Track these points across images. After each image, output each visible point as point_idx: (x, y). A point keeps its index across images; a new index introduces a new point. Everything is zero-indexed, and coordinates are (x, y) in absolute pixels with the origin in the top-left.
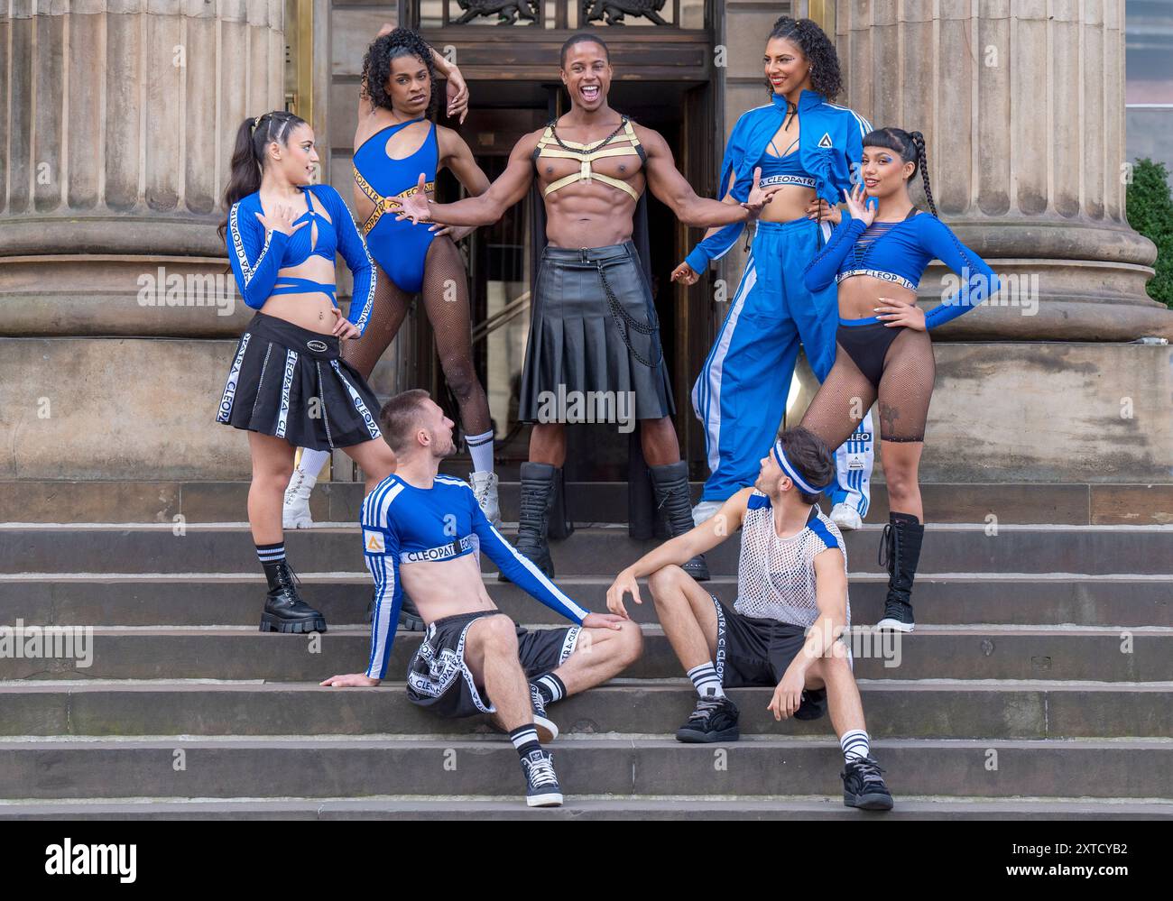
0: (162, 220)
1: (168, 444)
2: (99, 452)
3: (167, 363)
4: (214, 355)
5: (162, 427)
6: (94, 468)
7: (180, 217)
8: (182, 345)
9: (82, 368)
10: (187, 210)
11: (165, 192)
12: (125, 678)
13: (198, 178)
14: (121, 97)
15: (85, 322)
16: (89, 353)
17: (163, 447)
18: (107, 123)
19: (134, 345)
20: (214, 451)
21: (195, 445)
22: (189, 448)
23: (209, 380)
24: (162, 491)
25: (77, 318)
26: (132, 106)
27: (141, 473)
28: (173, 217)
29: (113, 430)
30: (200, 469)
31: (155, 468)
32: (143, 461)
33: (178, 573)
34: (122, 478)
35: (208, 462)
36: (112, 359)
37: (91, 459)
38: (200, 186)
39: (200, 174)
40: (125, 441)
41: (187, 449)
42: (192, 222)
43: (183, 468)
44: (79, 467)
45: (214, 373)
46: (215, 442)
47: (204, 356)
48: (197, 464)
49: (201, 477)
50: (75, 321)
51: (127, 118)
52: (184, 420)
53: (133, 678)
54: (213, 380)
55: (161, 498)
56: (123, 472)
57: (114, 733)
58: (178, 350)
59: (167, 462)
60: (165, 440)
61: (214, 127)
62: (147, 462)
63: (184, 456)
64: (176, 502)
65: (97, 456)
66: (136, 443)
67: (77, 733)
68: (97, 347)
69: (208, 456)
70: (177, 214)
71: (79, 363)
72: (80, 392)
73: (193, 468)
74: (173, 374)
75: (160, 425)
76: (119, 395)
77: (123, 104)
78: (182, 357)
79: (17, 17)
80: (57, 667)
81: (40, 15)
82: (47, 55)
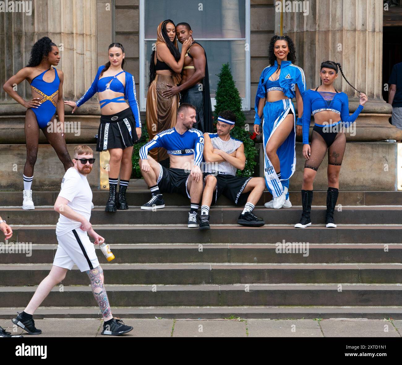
3: (357, 151)
4: (372, 148)
5: (355, 173)
7: (356, 100)
8: (362, 144)
11: (350, 91)
12: (370, 263)
13: (360, 85)
14: (335, 59)
17: (355, 179)
20: (373, 180)
21: (366, 178)
22: (364, 179)
23: (371, 156)
24: (359, 195)
27: (348, 188)
28: (354, 100)
30: (368, 186)
31: (353, 186)
32: (349, 184)
33: (372, 224)
34: (341, 190)
35: (371, 184)
38: (360, 88)
39: (361, 84)
40: (343, 177)
43: (362, 186)
45: (372, 154)
46: (373, 178)
47: (369, 148)
48: (367, 185)
49: (368, 189)
52: (363, 170)
53: (372, 263)
54: (372, 156)
55: (358, 197)
57: (375, 283)
58: (360, 146)
59: (357, 184)
60: (356, 177)
61: (366, 68)
62: (350, 184)
63: (363, 182)
64: (363, 198)
66: (346, 178)
67: (363, 283)
69: (371, 182)
73: (366, 186)
74: (359, 154)
75: (354, 172)
78: (362, 149)
79: (298, 31)
80: (347, 259)
81: (307, 31)
82: (310, 45)
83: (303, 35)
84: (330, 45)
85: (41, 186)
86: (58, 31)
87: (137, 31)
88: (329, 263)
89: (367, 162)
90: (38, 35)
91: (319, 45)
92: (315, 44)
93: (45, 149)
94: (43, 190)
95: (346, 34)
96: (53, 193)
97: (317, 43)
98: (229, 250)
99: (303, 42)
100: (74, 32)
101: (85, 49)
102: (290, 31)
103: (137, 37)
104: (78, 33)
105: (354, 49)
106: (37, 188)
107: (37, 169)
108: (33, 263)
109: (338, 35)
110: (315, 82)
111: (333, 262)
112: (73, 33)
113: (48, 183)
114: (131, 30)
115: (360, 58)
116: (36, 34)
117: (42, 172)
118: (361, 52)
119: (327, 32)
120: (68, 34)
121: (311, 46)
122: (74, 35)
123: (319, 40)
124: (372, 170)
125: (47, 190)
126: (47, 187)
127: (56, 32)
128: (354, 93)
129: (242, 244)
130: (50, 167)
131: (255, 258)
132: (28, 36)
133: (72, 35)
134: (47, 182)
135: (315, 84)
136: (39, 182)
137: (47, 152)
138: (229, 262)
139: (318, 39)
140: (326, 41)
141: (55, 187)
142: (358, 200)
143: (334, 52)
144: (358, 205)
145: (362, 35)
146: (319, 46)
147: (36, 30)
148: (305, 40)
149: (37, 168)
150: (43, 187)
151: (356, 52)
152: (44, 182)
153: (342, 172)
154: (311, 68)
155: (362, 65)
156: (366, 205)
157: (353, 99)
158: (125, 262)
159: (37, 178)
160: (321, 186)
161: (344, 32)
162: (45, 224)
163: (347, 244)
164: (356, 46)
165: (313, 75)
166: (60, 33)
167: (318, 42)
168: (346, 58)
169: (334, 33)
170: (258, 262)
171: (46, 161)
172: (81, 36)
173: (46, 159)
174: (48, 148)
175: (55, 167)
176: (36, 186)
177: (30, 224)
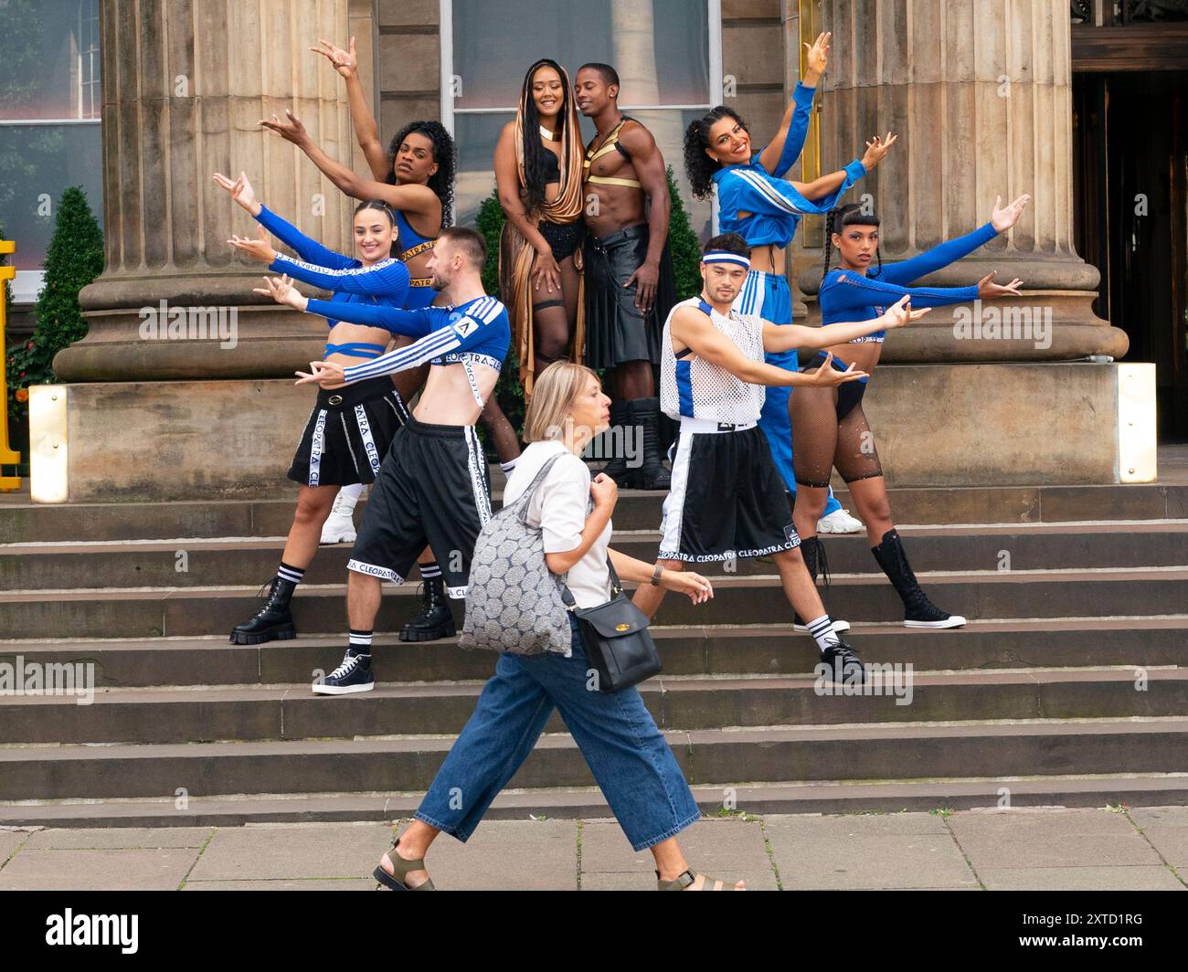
0: (999, 260)
1: (1020, 454)
2: (962, 461)
3: (1017, 384)
4: (1056, 377)
5: (1014, 440)
6: (957, 475)
7: (1011, 256)
8: (1030, 368)
9: (945, 390)
10: (1015, 249)
15: (947, 352)
16: (952, 377)
17: (1016, 456)
18: (948, 177)
19: (988, 369)
20: (1059, 458)
21: (1042, 454)
22: (1037, 457)
23: (1053, 398)
24: (1025, 496)
25: (940, 348)
26: (967, 161)
27: (998, 479)
28: (1006, 257)
29: (973, 442)
30: (1047, 474)
31: (1009, 474)
32: (999, 469)
33: (1060, 568)
35: (1054, 468)
36: (970, 382)
37: (955, 468)
38: (1021, 228)
40: (984, 451)
41: (1035, 459)
42: (1021, 260)
43: (1032, 474)
44: (946, 475)
45: (1056, 392)
46: (1059, 451)
47: (1048, 379)
48: (1044, 470)
49: (1048, 481)
50: (940, 351)
51: (963, 171)
52: (1033, 433)
54: (1056, 398)
55: (1024, 502)
56: (982, 478)
58: (1025, 374)
59: (1019, 469)
60: (1017, 450)
61: (1033, 176)
62: (1002, 469)
63: (1034, 464)
64: (1037, 504)
65: (960, 465)
66: (993, 454)
67: (1047, 716)
68: (959, 373)
69: (1054, 463)
70: (1009, 254)
71: (944, 387)
72: (945, 411)
73: (1042, 474)
74: (1022, 393)
75: (1013, 438)
76: (977, 413)
77: (959, 160)
78: (1029, 379)
79: (861, 85)
80: (1004, 657)
81: (885, 85)
82: (892, 118)
83: (876, 94)
84: (944, 121)
85: (218, 488)
86: (254, 93)
87: (436, 88)
88: (960, 669)
89: (1044, 413)
90: (202, 103)
91: (916, 117)
92: (906, 117)
93: (226, 392)
94: (221, 497)
95: (983, 92)
96: (249, 506)
97: (911, 115)
98: (707, 642)
99: (876, 112)
100: (295, 94)
101: (322, 137)
102: (841, 84)
103: (434, 104)
104: (304, 96)
105: (1004, 129)
106: (207, 491)
107: (205, 444)
108: (209, 684)
109: (963, 95)
110: (908, 214)
111: (970, 667)
112: (291, 98)
113: (234, 480)
114: (421, 88)
115: (1019, 152)
116: (198, 101)
117: (219, 452)
118: (1021, 137)
119: (933, 88)
120: (279, 98)
121: (895, 122)
122: (295, 101)
123: (915, 105)
124: (1056, 432)
125: (232, 497)
126: (234, 489)
127: (249, 95)
128: (1007, 239)
129: (737, 626)
130: (239, 439)
131: (774, 661)
132: (178, 107)
133: (290, 101)
134: (231, 478)
135: (908, 217)
136: (213, 477)
137: (232, 400)
138: (708, 672)
139: (912, 104)
140: (932, 109)
141: (252, 489)
142: (1024, 509)
143: (954, 137)
144: (1024, 522)
145: (1021, 93)
146: (916, 122)
147: (198, 92)
148: (880, 107)
149: (206, 441)
150: (222, 491)
151: (1010, 136)
152: (225, 478)
153: (982, 439)
154: (896, 178)
155: (1024, 169)
156: (1043, 521)
157: (1004, 254)
158: (442, 679)
159: (208, 466)
160: (931, 475)
161: (978, 88)
162: (230, 583)
163: (1002, 621)
164: (1009, 120)
165: (901, 195)
166: (259, 98)
167: (914, 112)
168: (984, 152)
169: (953, 89)
170: (783, 670)
171: (230, 422)
172: (312, 105)
173: (229, 418)
174: (232, 391)
175: (253, 437)
176: (204, 488)
177: (194, 585)
